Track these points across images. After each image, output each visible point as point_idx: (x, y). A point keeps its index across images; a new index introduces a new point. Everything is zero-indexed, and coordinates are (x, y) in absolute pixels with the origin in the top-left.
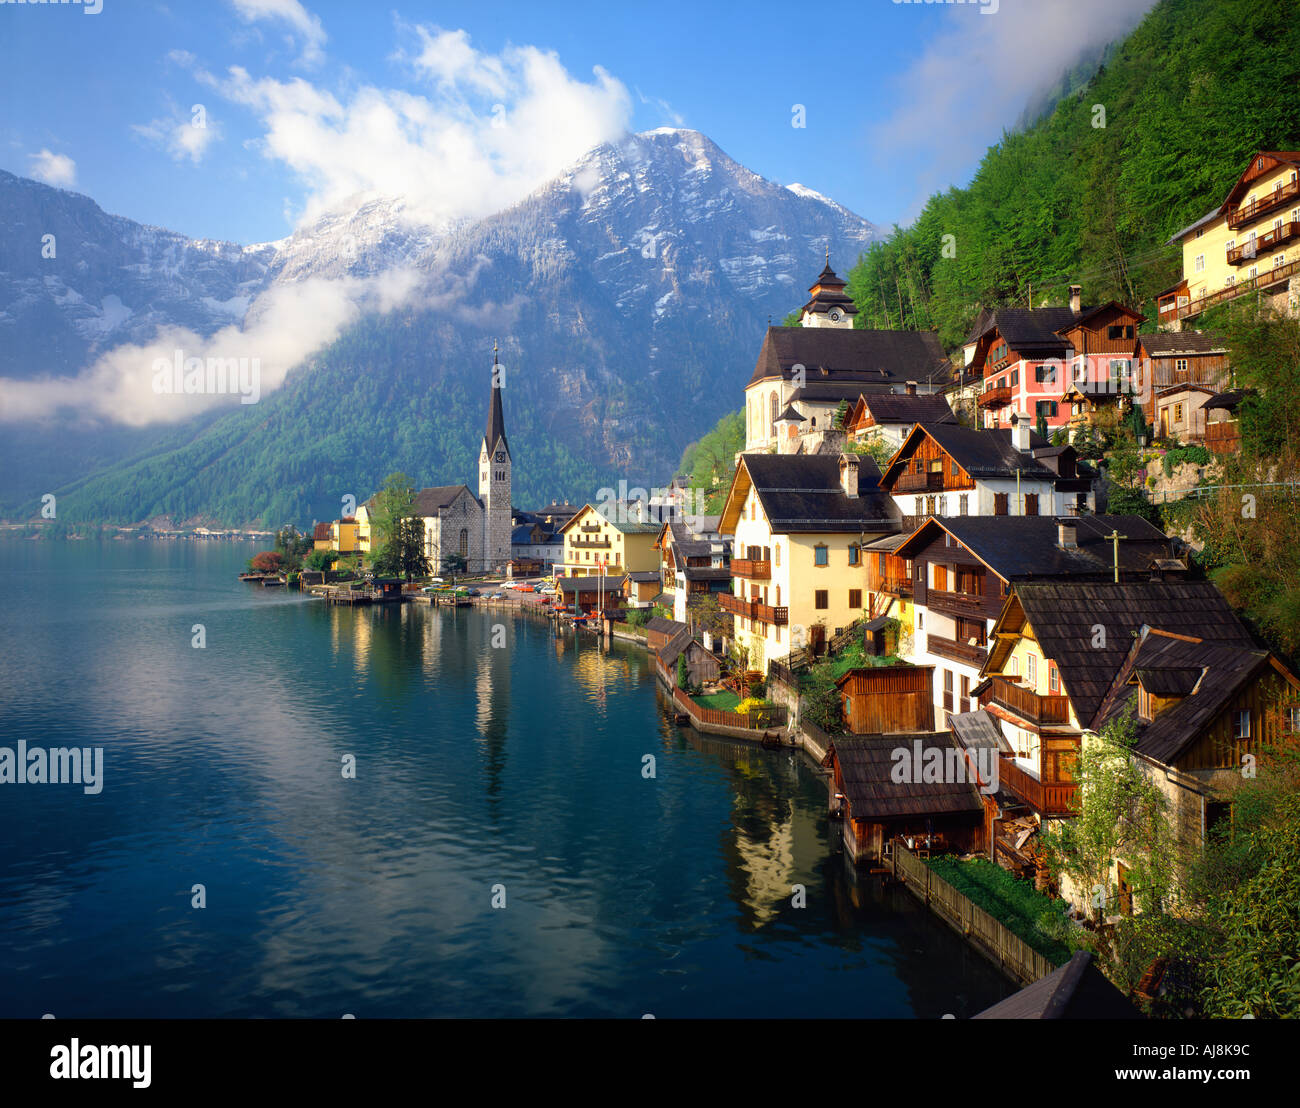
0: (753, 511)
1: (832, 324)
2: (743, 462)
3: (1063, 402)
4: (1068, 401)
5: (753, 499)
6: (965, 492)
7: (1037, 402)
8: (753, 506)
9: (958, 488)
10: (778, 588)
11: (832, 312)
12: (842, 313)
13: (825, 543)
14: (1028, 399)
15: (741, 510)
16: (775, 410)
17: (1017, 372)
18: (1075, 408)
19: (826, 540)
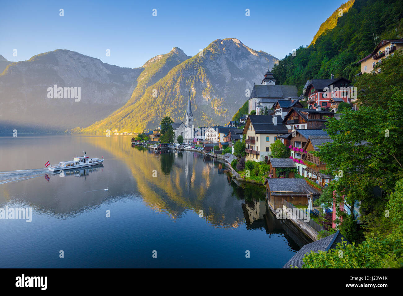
0: (251, 129)
1: (270, 84)
2: (249, 117)
3: (329, 102)
4: (330, 102)
5: (251, 125)
6: (304, 124)
7: (322, 103)
8: (251, 127)
9: (302, 123)
10: (257, 146)
11: (270, 81)
12: (272, 81)
13: (269, 136)
14: (320, 102)
15: (248, 128)
16: (256, 105)
17: (317, 95)
18: (332, 104)
19: (269, 135)
